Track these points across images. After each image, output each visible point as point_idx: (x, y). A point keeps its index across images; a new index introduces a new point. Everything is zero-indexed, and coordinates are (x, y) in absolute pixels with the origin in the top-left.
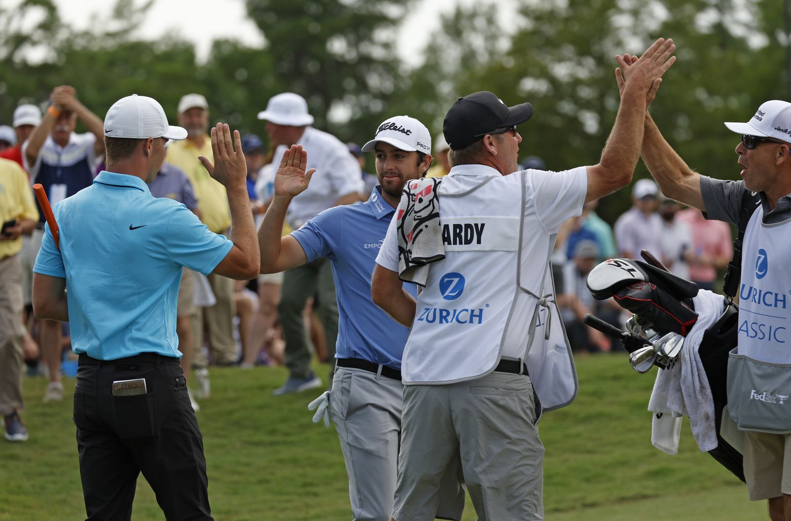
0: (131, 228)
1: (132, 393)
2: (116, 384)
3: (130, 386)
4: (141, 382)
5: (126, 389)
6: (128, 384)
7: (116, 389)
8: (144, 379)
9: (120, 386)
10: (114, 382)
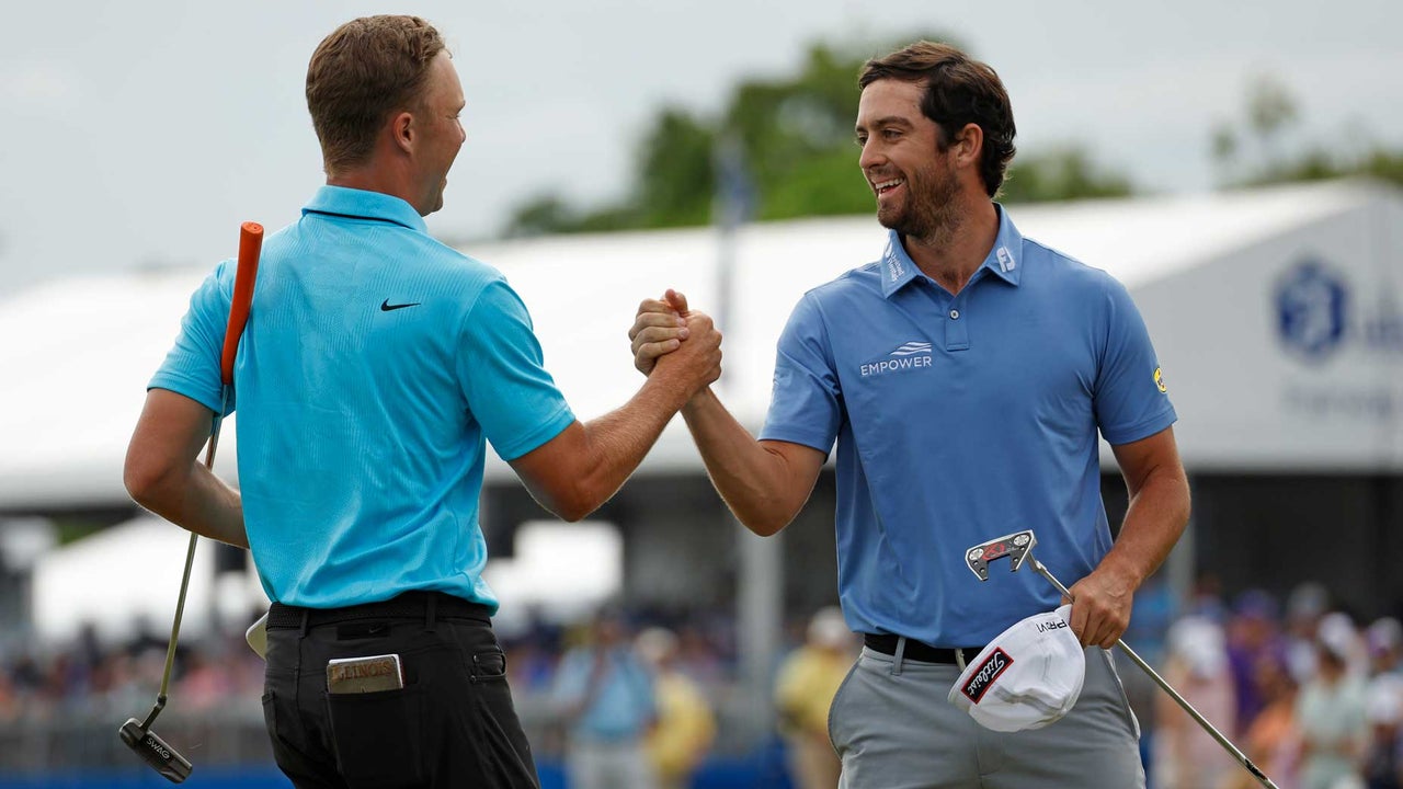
0: (385, 307)
1: (370, 686)
2: (334, 665)
3: (365, 672)
4: (387, 663)
5: (356, 677)
6: (360, 667)
7: (335, 677)
8: (396, 656)
9: (343, 671)
10: (332, 662)
